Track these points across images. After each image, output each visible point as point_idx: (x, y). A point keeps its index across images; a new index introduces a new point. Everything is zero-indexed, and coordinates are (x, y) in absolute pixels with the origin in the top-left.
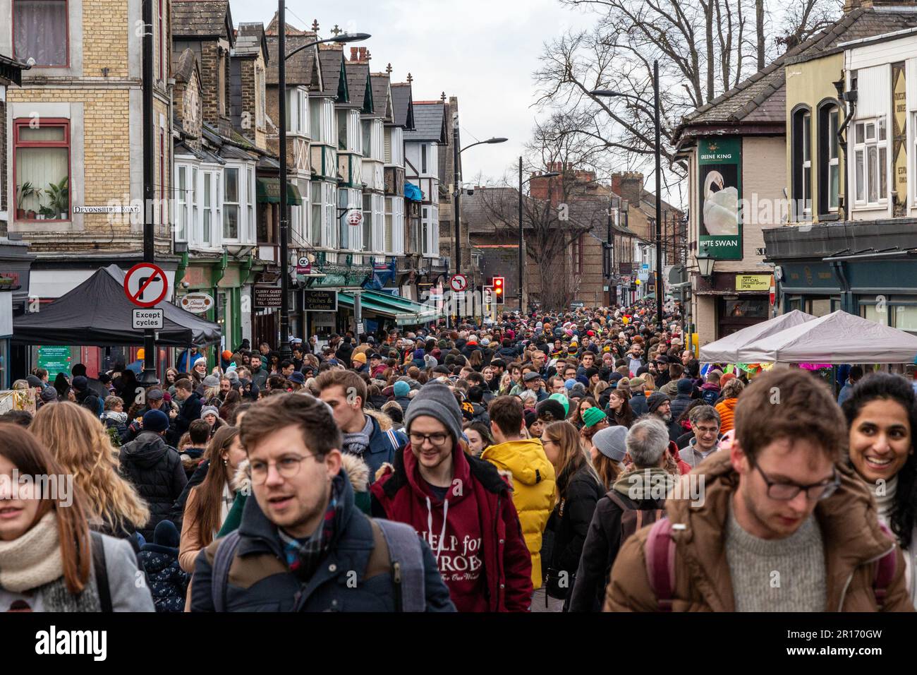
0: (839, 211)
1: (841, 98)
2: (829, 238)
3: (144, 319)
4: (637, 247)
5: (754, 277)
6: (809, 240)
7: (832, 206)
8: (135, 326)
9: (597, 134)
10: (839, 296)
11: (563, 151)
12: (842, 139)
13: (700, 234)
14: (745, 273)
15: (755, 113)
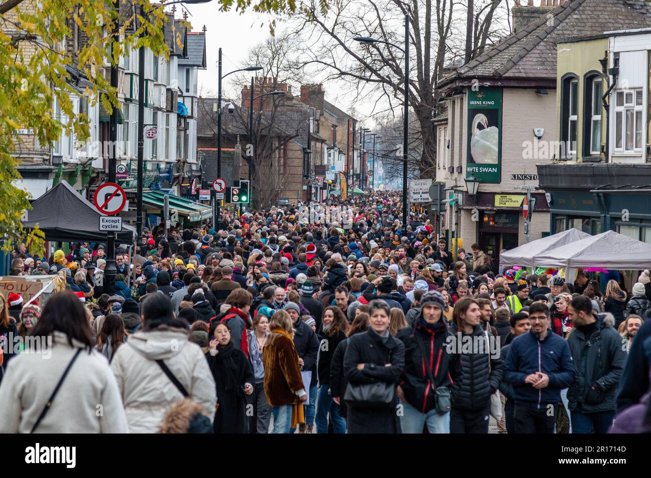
0: (601, 154)
1: (605, 71)
2: (594, 175)
3: (108, 224)
4: (326, 151)
5: (509, 197)
6: (577, 176)
7: (593, 150)
8: (101, 229)
9: (333, 65)
10: (599, 218)
11: (274, 70)
12: (605, 102)
13: (468, 162)
14: (503, 193)
15: (513, 70)
